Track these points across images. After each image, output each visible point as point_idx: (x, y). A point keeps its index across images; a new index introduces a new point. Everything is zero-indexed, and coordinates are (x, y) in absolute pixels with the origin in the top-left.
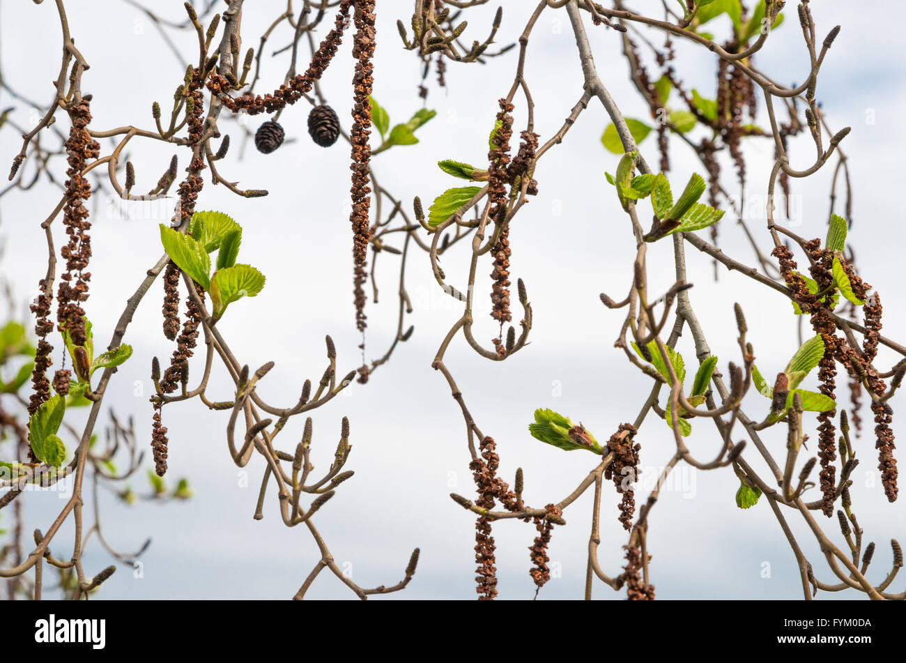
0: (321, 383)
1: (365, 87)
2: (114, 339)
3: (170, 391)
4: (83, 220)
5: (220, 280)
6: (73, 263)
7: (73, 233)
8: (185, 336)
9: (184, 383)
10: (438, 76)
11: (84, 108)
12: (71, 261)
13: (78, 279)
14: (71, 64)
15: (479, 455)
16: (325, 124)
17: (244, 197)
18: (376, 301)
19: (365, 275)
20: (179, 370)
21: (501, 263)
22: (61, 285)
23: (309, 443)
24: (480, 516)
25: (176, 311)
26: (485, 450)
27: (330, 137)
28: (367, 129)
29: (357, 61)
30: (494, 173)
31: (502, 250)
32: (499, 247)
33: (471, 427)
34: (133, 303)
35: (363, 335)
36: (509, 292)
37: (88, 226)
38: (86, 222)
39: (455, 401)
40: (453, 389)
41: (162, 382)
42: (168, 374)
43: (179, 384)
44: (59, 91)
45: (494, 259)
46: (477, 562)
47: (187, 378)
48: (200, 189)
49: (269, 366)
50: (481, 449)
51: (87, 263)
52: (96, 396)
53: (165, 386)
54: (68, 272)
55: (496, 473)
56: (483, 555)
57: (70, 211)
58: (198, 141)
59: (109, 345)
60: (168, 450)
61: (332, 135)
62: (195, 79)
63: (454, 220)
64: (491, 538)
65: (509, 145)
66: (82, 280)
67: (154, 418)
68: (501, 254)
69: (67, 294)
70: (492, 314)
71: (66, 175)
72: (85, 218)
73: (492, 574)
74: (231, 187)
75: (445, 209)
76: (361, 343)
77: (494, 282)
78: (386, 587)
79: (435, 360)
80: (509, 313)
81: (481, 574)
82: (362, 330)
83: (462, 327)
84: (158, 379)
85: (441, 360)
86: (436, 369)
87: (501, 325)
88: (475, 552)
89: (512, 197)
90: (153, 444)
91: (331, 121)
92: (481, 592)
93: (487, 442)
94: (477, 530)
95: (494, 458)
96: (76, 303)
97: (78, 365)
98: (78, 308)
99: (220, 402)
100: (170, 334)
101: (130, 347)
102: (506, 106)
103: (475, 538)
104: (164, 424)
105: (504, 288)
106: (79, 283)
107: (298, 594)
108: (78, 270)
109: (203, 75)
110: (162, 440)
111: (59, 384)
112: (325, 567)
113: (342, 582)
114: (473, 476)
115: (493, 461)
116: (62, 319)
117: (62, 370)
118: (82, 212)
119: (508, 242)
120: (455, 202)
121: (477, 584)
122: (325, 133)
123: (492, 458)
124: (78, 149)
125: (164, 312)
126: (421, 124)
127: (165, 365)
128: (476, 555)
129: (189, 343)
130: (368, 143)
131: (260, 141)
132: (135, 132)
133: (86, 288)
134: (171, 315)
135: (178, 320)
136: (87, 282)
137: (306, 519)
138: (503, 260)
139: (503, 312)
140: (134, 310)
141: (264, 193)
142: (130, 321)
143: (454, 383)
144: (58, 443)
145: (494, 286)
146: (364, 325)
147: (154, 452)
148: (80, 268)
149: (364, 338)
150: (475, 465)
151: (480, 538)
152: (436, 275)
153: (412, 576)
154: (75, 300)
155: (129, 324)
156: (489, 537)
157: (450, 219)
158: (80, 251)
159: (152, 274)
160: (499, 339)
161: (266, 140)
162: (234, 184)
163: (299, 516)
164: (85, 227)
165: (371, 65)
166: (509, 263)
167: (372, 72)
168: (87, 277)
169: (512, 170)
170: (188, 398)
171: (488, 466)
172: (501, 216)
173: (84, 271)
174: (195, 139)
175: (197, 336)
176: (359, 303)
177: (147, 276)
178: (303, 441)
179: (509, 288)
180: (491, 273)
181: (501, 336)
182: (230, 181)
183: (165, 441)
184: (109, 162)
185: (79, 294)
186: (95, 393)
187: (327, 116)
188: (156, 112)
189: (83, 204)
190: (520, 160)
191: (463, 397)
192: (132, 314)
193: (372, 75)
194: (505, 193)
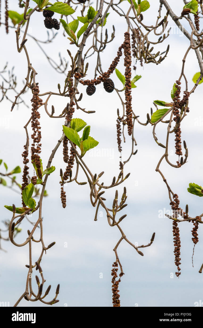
0: (118, 177)
1: (129, 76)
2: (48, 164)
3: (66, 180)
4: (38, 126)
5: (84, 144)
6: (36, 140)
7: (35, 130)
8: (70, 161)
9: (71, 177)
10: (140, 63)
11: (37, 88)
12: (35, 140)
13: (37, 146)
14: (31, 72)
15: (173, 200)
16: (109, 85)
17: (87, 113)
18: (125, 142)
19: (121, 133)
20: (69, 172)
21: (178, 136)
22: (32, 148)
23: (117, 198)
24: (174, 221)
25: (68, 153)
26: (175, 198)
27: (111, 89)
28: (130, 90)
29: (126, 67)
30: (175, 106)
31: (178, 131)
32: (177, 130)
33: (170, 191)
34: (54, 152)
35: (121, 153)
36: (181, 145)
37: (40, 128)
38: (39, 127)
39: (164, 182)
40: (163, 178)
41: (63, 177)
42: (65, 174)
43: (69, 177)
44: (27, 82)
45: (176, 134)
46: (174, 236)
47: (72, 175)
48: (74, 112)
49: (103, 173)
50: (173, 198)
51: (40, 140)
52: (44, 184)
53: (64, 178)
54: (34, 143)
55: (178, 206)
56: (176, 233)
57: (34, 123)
58: (72, 95)
59: (47, 166)
60: (66, 199)
61: (112, 89)
62: (70, 74)
63: (160, 121)
64: (178, 228)
65: (180, 96)
66: (39, 146)
67: (61, 189)
68: (178, 133)
69: (34, 151)
70: (176, 153)
71: (32, 111)
72: (39, 125)
73: (179, 240)
74: (83, 110)
75: (156, 116)
76: (120, 156)
77: (176, 142)
78: (144, 245)
79: (156, 168)
80: (181, 152)
81: (175, 240)
82: (120, 152)
83: (165, 157)
84: (62, 176)
85: (158, 168)
86: (157, 171)
87: (179, 157)
88: (173, 233)
89: (181, 113)
90: (61, 197)
91: (111, 84)
92: (176, 246)
93: (175, 196)
94: (173, 225)
95: (178, 201)
96: (37, 154)
97: (38, 174)
98: (38, 156)
99: (82, 182)
100: (66, 161)
101: (54, 167)
102: (178, 82)
103: (172, 228)
104: (64, 190)
105: (179, 144)
106: (38, 147)
107: (115, 248)
108: (37, 143)
109: (73, 73)
110: (64, 196)
111: (34, 181)
112: (123, 239)
113: (129, 244)
114: (171, 207)
115: (177, 202)
116: (33, 159)
117: (34, 176)
118: (38, 123)
119: (180, 129)
120: (160, 114)
121: (174, 243)
122: (110, 88)
123: (177, 201)
124: (36, 102)
125: (63, 153)
126: (137, 80)
127: (64, 171)
128: (173, 234)
129: (72, 163)
130: (131, 95)
131: (88, 92)
132: (51, 93)
133: (40, 149)
134: (66, 154)
135: (68, 156)
136: (40, 147)
137: (117, 224)
138: (179, 135)
139: (180, 152)
140: (54, 154)
141: (94, 112)
142: (53, 157)
143: (164, 176)
144: (34, 201)
145: (176, 144)
146: (121, 150)
147: (62, 200)
148: (38, 142)
149: (121, 154)
150: (172, 203)
151: (174, 228)
152: (155, 140)
153: (153, 242)
154: (37, 153)
155: (53, 158)
156: (177, 227)
157: (159, 120)
158: (38, 136)
159: (60, 142)
160: (179, 161)
161: (90, 91)
162: (84, 109)
163: (115, 223)
164: (39, 128)
165: (130, 68)
166: (181, 135)
167: (131, 71)
168: (40, 145)
169: (181, 105)
170: (72, 181)
171: (176, 203)
172: (178, 120)
173: (39, 143)
174: (71, 95)
175: (74, 161)
176: (119, 143)
177: (58, 142)
178: (115, 198)
179: (181, 144)
180: (175, 139)
181: (179, 160)
182: (83, 108)
183: (65, 196)
184: (45, 105)
185: (38, 151)
186: (43, 182)
187: (110, 82)
188: (59, 87)
189: (38, 121)
190: (184, 101)
191: (167, 181)
192: (54, 155)
193: (131, 72)
194: (179, 112)
